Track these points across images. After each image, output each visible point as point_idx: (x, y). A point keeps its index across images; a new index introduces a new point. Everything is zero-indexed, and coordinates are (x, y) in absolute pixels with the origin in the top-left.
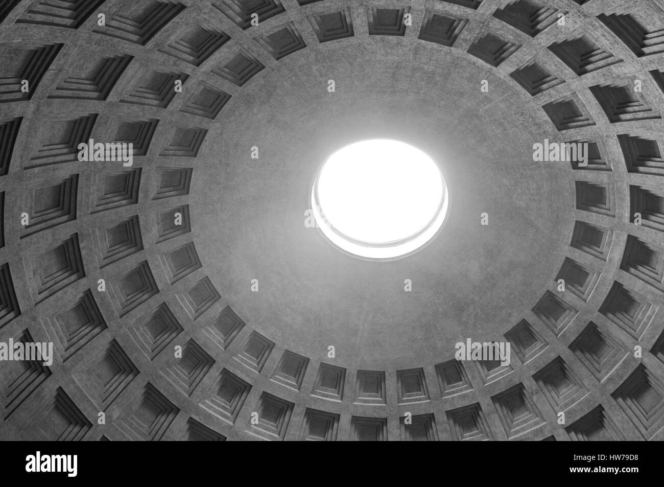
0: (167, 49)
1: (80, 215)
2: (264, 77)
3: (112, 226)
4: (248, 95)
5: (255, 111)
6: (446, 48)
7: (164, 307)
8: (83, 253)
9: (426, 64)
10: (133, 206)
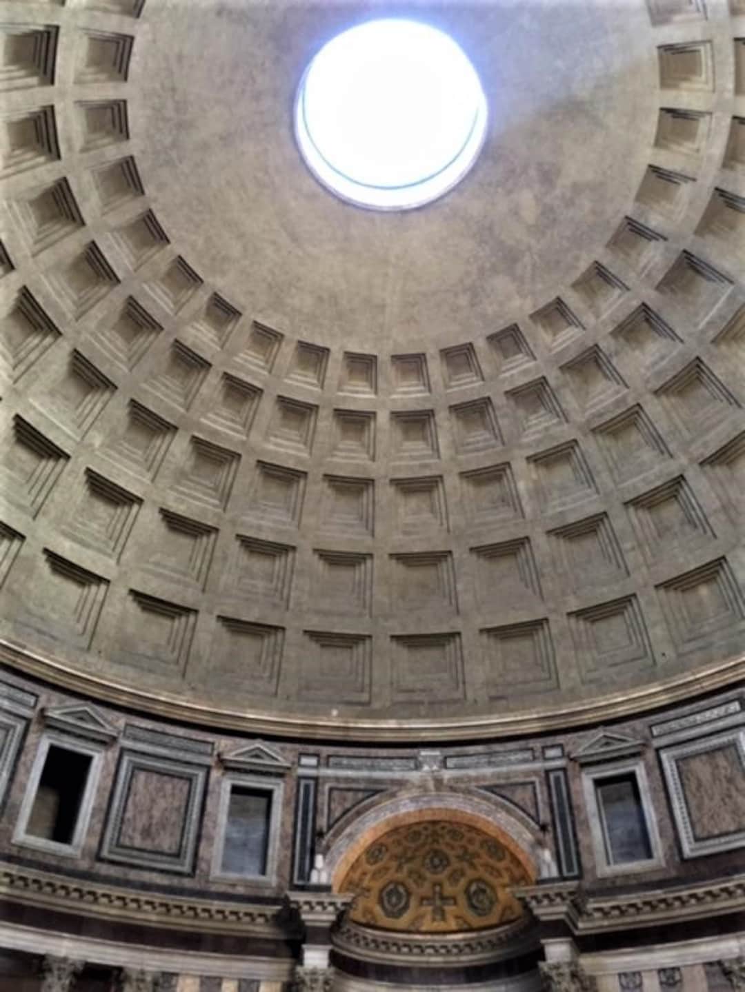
3: (34, 195)
7: (132, 302)
10: (56, 163)
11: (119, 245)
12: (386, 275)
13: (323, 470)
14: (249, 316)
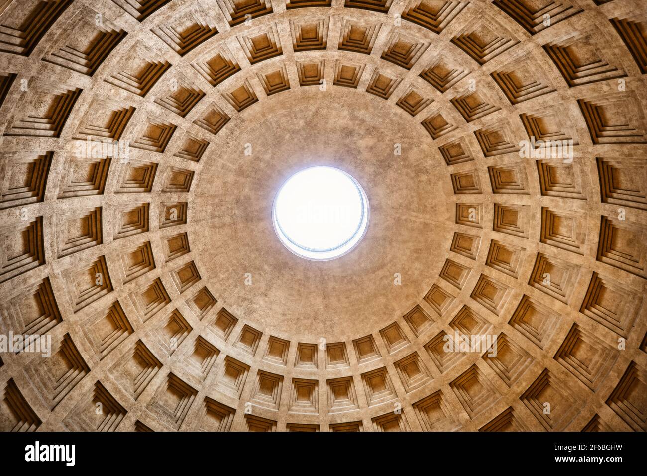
0: (205, 374)
1: (318, 422)
2: (231, 306)
3: (332, 396)
4: (245, 313)
5: (258, 306)
6: (189, 205)
7: (397, 364)
8: (345, 421)
9: (206, 211)
10: (320, 383)
11: (367, 361)
12: (406, 220)
13: (525, 284)
14: (420, 301)
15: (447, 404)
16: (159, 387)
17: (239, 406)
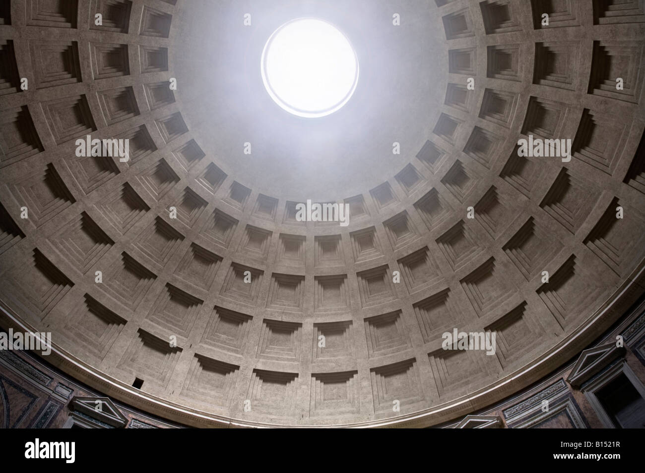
1: (385, 262)
2: (266, 190)
3: (394, 235)
4: (282, 192)
6: (183, 113)
7: (444, 181)
8: (411, 252)
10: (377, 228)
11: (414, 190)
13: (532, 30)
14: (443, 108)
15: (503, 196)
16: (226, 277)
17: (306, 272)
